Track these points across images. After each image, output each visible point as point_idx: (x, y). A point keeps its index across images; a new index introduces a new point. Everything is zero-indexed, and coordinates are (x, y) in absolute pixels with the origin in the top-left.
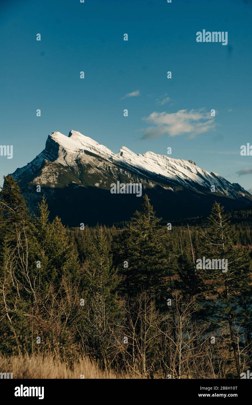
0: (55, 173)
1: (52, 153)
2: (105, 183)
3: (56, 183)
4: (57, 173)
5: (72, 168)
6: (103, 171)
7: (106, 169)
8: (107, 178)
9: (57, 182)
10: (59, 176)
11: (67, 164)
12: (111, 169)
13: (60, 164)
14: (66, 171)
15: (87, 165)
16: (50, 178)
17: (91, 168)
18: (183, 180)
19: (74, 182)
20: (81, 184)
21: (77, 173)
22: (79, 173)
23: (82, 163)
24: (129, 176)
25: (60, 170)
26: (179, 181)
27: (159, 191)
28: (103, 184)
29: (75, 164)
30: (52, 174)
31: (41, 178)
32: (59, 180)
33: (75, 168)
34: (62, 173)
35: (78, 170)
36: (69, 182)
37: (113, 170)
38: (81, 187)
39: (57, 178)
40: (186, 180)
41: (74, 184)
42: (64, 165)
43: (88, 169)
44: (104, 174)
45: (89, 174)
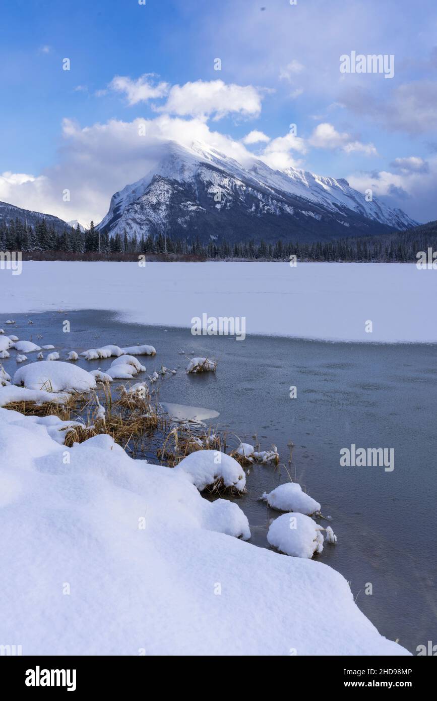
0: (167, 191)
2: (228, 204)
3: (168, 203)
4: (170, 191)
5: (190, 185)
6: (228, 189)
7: (232, 188)
8: (231, 198)
9: (169, 201)
10: (173, 194)
11: (183, 181)
12: (238, 187)
13: (175, 180)
14: (182, 189)
15: (207, 182)
16: (160, 198)
17: (212, 186)
18: (331, 203)
19: (189, 203)
20: (198, 205)
21: (195, 191)
22: (197, 192)
23: (202, 180)
24: (260, 196)
25: (174, 187)
26: (324, 204)
27: (295, 217)
28: (225, 205)
29: (193, 180)
30: (163, 192)
31: (149, 197)
32: (172, 199)
33: (192, 185)
34: (175, 191)
35: (196, 188)
36: (183, 202)
37: (240, 189)
38: (198, 208)
39: (168, 197)
40: (334, 204)
41: (189, 204)
42: (180, 181)
43: (208, 188)
44: (228, 194)
45: (210, 193)
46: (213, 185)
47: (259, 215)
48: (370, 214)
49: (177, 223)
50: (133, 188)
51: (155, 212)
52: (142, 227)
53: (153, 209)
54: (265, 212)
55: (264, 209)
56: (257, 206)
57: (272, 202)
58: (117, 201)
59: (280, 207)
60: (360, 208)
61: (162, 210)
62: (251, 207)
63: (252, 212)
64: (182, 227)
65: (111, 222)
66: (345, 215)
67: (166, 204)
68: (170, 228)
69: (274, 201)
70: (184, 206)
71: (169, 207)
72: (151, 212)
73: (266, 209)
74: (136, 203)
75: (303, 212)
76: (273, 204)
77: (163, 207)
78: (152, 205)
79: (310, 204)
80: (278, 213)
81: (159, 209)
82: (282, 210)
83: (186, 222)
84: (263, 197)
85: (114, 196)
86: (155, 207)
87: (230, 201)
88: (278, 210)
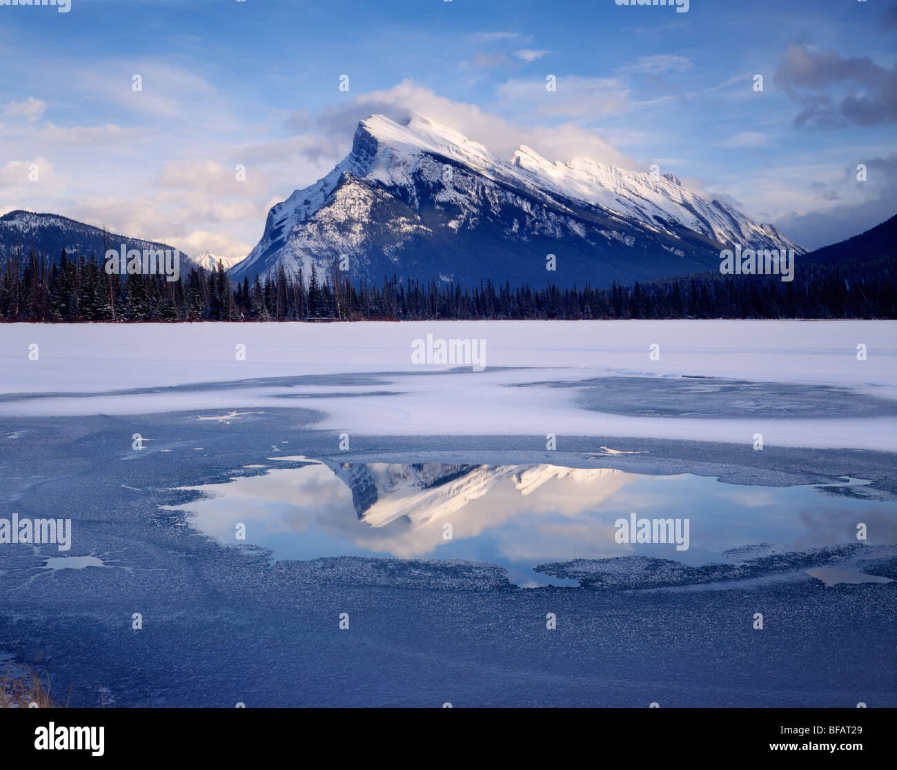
0: (365, 201)
1: (365, 159)
2: (471, 220)
3: (366, 220)
4: (370, 200)
5: (403, 190)
6: (470, 195)
7: (477, 193)
8: (475, 210)
9: (368, 218)
10: (374, 205)
11: (393, 182)
12: (487, 192)
13: (378, 181)
14: (390, 196)
15: (434, 183)
16: (352, 211)
17: (443, 190)
18: (650, 216)
19: (403, 219)
20: (418, 224)
21: (413, 199)
22: (416, 200)
23: (424, 180)
24: (526, 207)
25: (376, 194)
26: (639, 218)
27: (588, 240)
28: (466, 223)
29: (410, 180)
30: (357, 202)
31: (333, 210)
32: (372, 214)
33: (409, 190)
34: (379, 200)
35: (415, 194)
36: (393, 218)
37: (492, 195)
38: (418, 229)
39: (367, 211)
40: (656, 218)
41: (403, 222)
42: (386, 183)
43: (436, 193)
44: (472, 203)
45: (439, 203)
46: (444, 188)
47: (525, 239)
48: (720, 234)
49: (381, 254)
50: (305, 197)
51: (344, 235)
52: (321, 262)
53: (340, 232)
54: (536, 233)
55: (534, 229)
56: (522, 224)
57: (547, 215)
58: (277, 218)
59: (562, 225)
60: (701, 224)
61: (355, 233)
62: (511, 225)
63: (513, 234)
64: (390, 261)
65: (266, 254)
66: (677, 237)
67: (362, 223)
68: (369, 262)
69: (551, 214)
70: (395, 225)
71: (368, 228)
72: (336, 237)
73: (537, 227)
74: (310, 221)
75: (603, 232)
76: (549, 218)
77: (358, 228)
78: (338, 225)
79: (614, 218)
80: (558, 234)
81: (350, 231)
82: (565, 229)
83: (397, 252)
84: (532, 208)
85: (273, 210)
86: (343, 228)
87: (474, 216)
88: (558, 229)
